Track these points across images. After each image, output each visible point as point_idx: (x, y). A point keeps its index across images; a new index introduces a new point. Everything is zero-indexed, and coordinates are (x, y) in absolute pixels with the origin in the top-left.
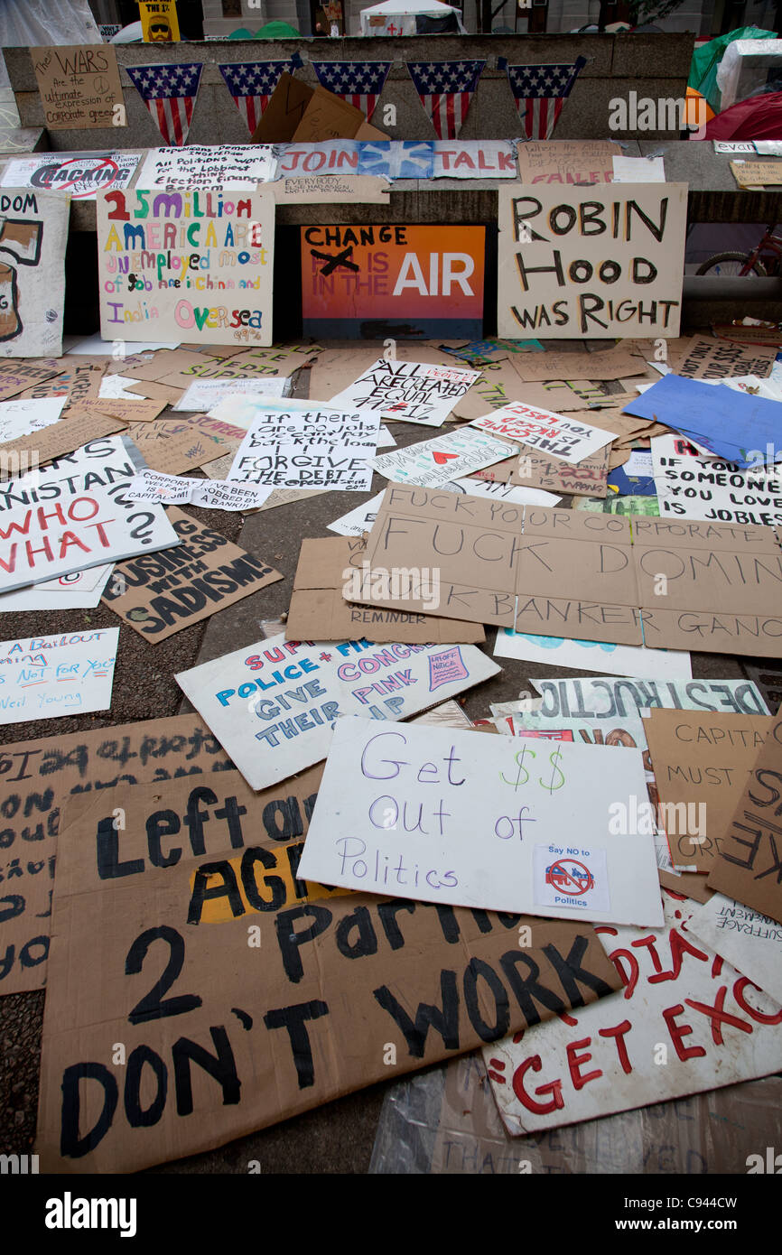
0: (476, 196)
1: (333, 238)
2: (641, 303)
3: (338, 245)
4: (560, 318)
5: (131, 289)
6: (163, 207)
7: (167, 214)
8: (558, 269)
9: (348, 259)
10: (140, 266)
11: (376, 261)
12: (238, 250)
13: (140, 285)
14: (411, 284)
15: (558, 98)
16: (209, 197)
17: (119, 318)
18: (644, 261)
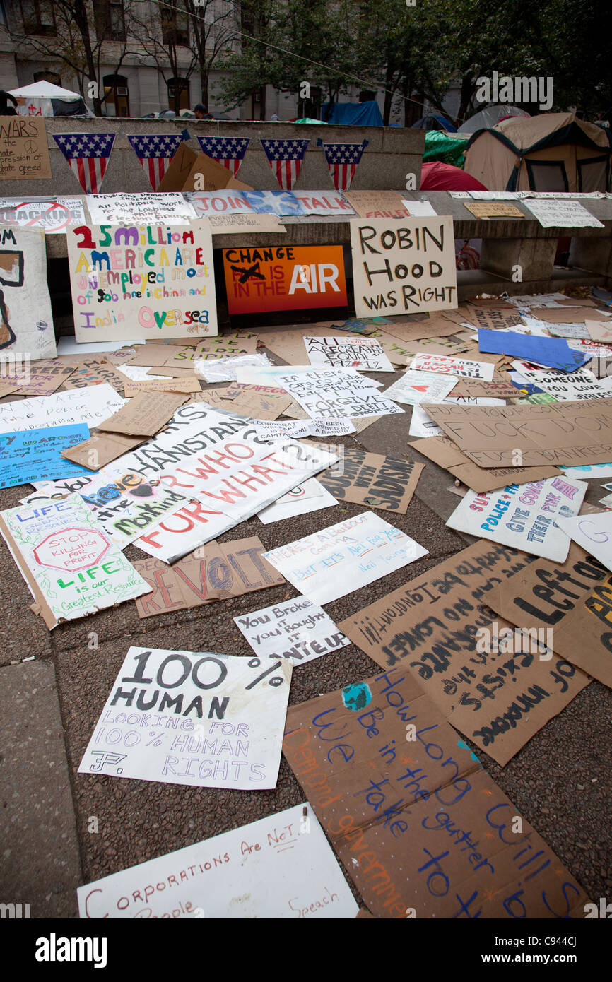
0: (337, 226)
1: (245, 257)
2: (436, 289)
3: (249, 261)
4: (392, 302)
5: (100, 301)
6: (123, 238)
7: (127, 243)
8: (388, 271)
9: (257, 271)
10: (107, 282)
11: (276, 271)
12: (186, 267)
13: (108, 298)
14: (299, 286)
15: (353, 164)
16: (160, 230)
17: (91, 324)
18: (435, 263)
